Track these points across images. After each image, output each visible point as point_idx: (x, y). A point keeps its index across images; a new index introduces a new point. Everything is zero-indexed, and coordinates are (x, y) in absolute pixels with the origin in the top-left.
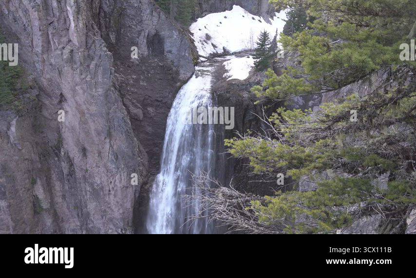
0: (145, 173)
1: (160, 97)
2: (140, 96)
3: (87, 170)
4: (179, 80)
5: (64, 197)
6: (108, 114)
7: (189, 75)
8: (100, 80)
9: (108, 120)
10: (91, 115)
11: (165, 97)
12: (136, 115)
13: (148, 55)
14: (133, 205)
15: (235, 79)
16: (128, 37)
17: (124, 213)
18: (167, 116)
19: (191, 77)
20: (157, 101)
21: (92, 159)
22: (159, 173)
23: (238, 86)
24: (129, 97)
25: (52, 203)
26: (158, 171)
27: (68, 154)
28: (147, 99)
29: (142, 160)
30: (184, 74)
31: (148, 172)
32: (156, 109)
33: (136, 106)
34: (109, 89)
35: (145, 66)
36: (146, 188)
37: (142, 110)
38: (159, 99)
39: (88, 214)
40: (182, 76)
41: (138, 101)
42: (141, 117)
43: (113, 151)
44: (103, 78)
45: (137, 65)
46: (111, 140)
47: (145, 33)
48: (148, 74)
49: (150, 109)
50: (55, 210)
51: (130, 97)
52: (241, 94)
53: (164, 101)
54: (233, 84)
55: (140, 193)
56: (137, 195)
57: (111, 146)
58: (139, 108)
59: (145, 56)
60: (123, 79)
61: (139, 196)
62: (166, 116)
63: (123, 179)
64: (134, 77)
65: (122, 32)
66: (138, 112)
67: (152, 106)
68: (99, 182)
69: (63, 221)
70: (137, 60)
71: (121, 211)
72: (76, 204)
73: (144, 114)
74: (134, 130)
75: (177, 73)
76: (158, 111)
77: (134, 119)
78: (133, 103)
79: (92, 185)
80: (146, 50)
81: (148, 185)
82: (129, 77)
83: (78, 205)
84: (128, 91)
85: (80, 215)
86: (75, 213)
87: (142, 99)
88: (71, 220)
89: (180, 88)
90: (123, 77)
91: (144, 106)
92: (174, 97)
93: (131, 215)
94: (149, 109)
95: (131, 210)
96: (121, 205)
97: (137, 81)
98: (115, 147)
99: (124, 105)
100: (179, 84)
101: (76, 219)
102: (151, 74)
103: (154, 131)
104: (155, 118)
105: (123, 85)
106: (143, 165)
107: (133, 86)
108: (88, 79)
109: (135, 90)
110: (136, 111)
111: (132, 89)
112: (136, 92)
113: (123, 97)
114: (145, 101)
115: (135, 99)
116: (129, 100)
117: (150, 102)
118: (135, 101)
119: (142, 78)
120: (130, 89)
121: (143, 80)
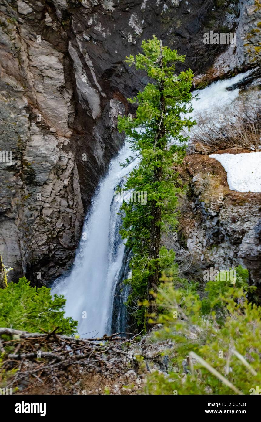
2: (106, 56)
12: (86, 102)
24: (80, 44)
28: (118, 76)
37: (101, 98)
41: (98, 71)
49: (114, 108)
51: (83, 47)
67: (121, 99)
78: (85, 66)
84: (86, 27)
94: (111, 103)
97: (125, 9)
107: (107, 18)
109: (104, 35)
110: (86, 89)
111: (98, 28)
112: (101, 42)
113: (71, 36)
114: (113, 78)
115: (91, 58)
116: (78, 51)
117: (121, 87)
118: (90, 63)
119: (144, 6)
120: (94, 24)
121: (142, 15)
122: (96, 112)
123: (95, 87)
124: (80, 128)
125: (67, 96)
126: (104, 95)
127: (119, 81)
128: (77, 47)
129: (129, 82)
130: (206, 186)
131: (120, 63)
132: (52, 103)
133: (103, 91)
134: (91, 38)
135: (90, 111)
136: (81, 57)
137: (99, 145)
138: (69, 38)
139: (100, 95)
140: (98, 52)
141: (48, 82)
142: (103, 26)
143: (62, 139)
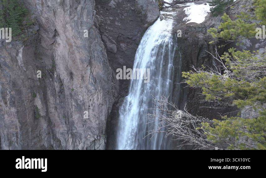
0: (116, 95)
1: (131, 35)
2: (115, 33)
3: (73, 90)
4: (147, 22)
5: (56, 108)
6: (90, 47)
7: (155, 18)
8: (85, 20)
9: (90, 52)
10: (77, 47)
11: (135, 36)
12: (112, 49)
14: (106, 119)
15: (193, 23)
17: (99, 124)
18: (136, 50)
19: (156, 20)
20: (129, 38)
21: (77, 81)
22: (127, 95)
23: (195, 28)
25: (47, 112)
26: (127, 93)
27: (59, 76)
28: (120, 37)
29: (115, 85)
30: (151, 17)
31: (119, 94)
32: (127, 45)
33: (112, 42)
34: (91, 28)
35: (120, 10)
36: (117, 106)
38: (130, 37)
39: (73, 123)
40: (149, 19)
41: (114, 38)
42: (115, 50)
43: (93, 76)
44: (87, 18)
45: (114, 9)
46: (91, 67)
48: (122, 16)
49: (123, 45)
50: (49, 118)
51: (108, 34)
52: (197, 35)
53: (134, 39)
54: (191, 27)
55: (113, 109)
56: (110, 111)
57: (91, 72)
58: (114, 43)
60: (103, 20)
61: (111, 112)
62: (134, 51)
63: (99, 98)
64: (111, 18)
66: (114, 47)
67: (124, 42)
68: (81, 99)
69: (54, 126)
70: (114, 5)
71: (97, 122)
72: (64, 114)
73: (118, 48)
74: (109, 60)
75: (146, 16)
76: (129, 47)
77: (109, 52)
78: (109, 39)
79: (76, 101)
81: (118, 104)
82: (107, 18)
83: (66, 115)
84: (106, 29)
85: (67, 122)
86: (63, 121)
87: (116, 36)
88: (61, 126)
89: (147, 28)
90: (102, 18)
91: (118, 42)
92: (142, 35)
93: (105, 126)
94: (121, 45)
95: (105, 122)
96: (97, 118)
97: (113, 21)
98: (94, 73)
99: (103, 40)
100: (146, 25)
101: (64, 126)
102: (124, 16)
103: (124, 62)
104: (126, 52)
105: (103, 24)
106: (116, 88)
107: (110, 25)
108: (76, 19)
109: (112, 29)
110: (112, 46)
112: (112, 31)
114: (119, 38)
115: (111, 36)
117: (122, 39)
118: (111, 38)
119: (117, 19)
120: (108, 28)
121: (118, 21)
128: (106, 35)
136: (107, 37)
137: (120, 59)
139: (116, 45)
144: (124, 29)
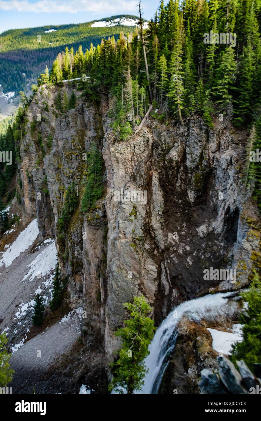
1: (191, 288)
2: (175, 270)
4: (217, 286)
13: (219, 235)
16: (213, 201)
24: (166, 263)
32: (179, 296)
33: (167, 278)
35: (207, 244)
37: (170, 287)
38: (188, 289)
41: (171, 275)
45: (201, 238)
47: (225, 205)
48: (202, 254)
49: (175, 292)
51: (167, 265)
59: (216, 232)
60: (174, 243)
64: (188, 248)
65: (210, 194)
67: (178, 289)
70: (203, 233)
73: (170, 291)
80: (221, 227)
82: (183, 244)
84: (170, 257)
87: (174, 274)
91: (174, 284)
97: (186, 254)
100: (213, 289)
102: (205, 257)
104: (171, 304)
105: (171, 249)
107: (179, 256)
109: (176, 262)
110: (165, 282)
111: (174, 259)
112: (174, 264)
113: (163, 260)
114: (176, 280)
115: (169, 270)
116: (165, 266)
117: (179, 284)
118: (168, 272)
119: (194, 254)
120: (173, 257)
121: (193, 257)
122: (167, 292)
123: (168, 281)
124: (159, 298)
125: (157, 283)
126: (171, 286)
127: (178, 281)
128: (164, 264)
129: (183, 284)
130: (202, 343)
131: (180, 274)
132: (150, 285)
133: (172, 284)
134: (171, 262)
135: (165, 291)
136: (165, 268)
137: (165, 307)
138: (162, 260)
140: (172, 268)
141: (150, 275)
142: (177, 258)
143: (151, 300)
144: (191, 274)
